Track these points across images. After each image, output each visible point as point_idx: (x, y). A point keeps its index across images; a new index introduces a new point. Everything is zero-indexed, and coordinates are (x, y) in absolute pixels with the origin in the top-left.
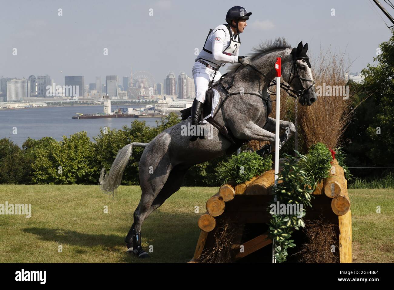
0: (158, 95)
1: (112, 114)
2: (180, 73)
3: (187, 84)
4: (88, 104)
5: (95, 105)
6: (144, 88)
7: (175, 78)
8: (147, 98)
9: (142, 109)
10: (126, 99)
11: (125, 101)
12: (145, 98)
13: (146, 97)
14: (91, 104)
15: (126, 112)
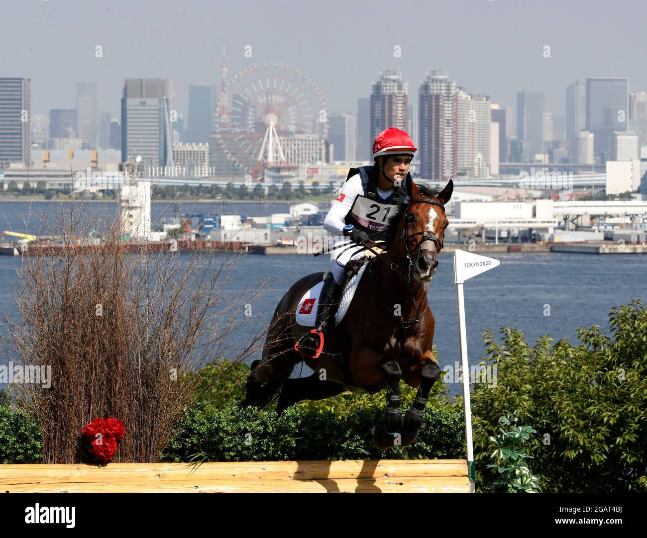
0: (338, 163)
1: (157, 237)
2: (427, 74)
3: (456, 120)
4: (48, 194)
5: (77, 198)
6: (281, 132)
7: (407, 92)
8: (292, 173)
9: (278, 219)
10: (204, 175)
11: (201, 186)
12: (283, 173)
13: (289, 169)
14: (61, 195)
15: (212, 232)
